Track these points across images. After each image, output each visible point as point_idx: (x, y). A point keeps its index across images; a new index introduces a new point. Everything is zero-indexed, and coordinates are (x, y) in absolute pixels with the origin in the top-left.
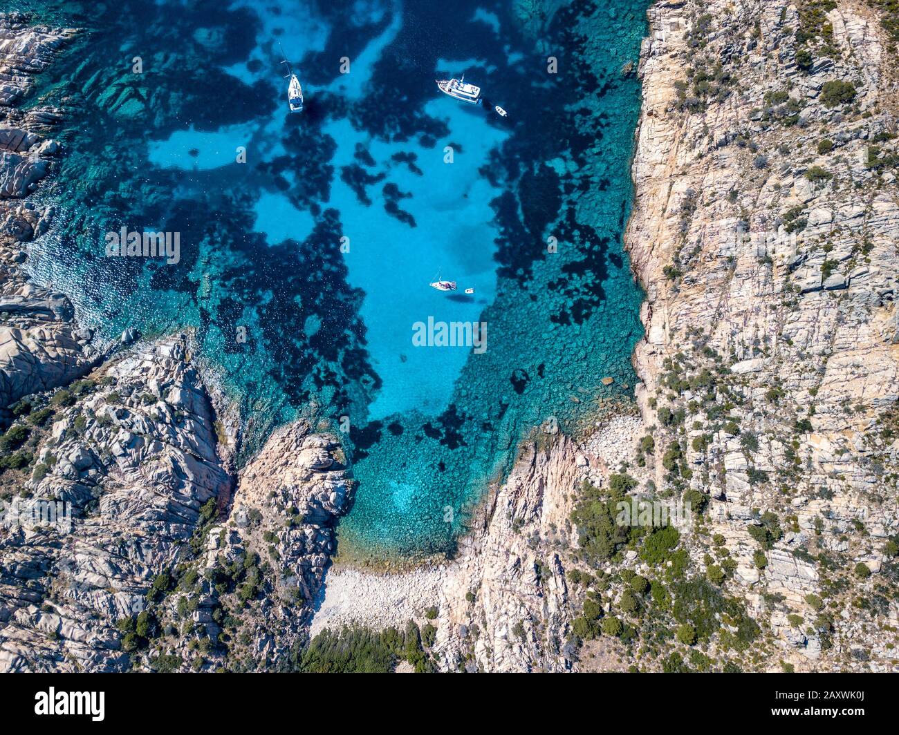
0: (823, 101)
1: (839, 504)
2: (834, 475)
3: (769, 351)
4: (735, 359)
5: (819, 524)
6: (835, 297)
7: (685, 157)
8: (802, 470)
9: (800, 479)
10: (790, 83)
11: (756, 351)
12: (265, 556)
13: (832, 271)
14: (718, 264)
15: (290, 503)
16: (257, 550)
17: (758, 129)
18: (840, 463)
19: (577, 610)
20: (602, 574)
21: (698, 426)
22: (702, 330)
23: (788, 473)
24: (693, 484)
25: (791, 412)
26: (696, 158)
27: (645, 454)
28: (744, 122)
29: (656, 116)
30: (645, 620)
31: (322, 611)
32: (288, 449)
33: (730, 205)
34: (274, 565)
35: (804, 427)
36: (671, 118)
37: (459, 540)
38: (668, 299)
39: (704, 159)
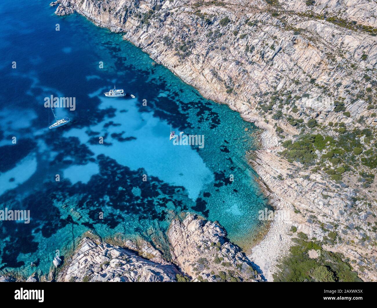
0: (223, 26)
1: (345, 83)
2: (334, 80)
3: (282, 77)
4: (275, 88)
5: (347, 91)
6: (281, 52)
7: (199, 66)
8: (326, 87)
9: (328, 90)
10: (209, 30)
11: (279, 80)
12: (224, 269)
13: (274, 47)
14: (241, 75)
15: (209, 243)
16: (219, 270)
17: (213, 43)
18: (332, 76)
19: (328, 176)
20: (318, 164)
21: (288, 109)
22: (257, 92)
23: (325, 91)
24: (306, 121)
25: (306, 82)
26: (203, 63)
27: (281, 134)
28: (207, 45)
29: (177, 66)
30: (344, 161)
31: (263, 271)
32: (182, 232)
33: (227, 62)
34: (232, 269)
35: (313, 81)
36: (183, 62)
37: (269, 203)
38: (236, 98)
39: (205, 61)
